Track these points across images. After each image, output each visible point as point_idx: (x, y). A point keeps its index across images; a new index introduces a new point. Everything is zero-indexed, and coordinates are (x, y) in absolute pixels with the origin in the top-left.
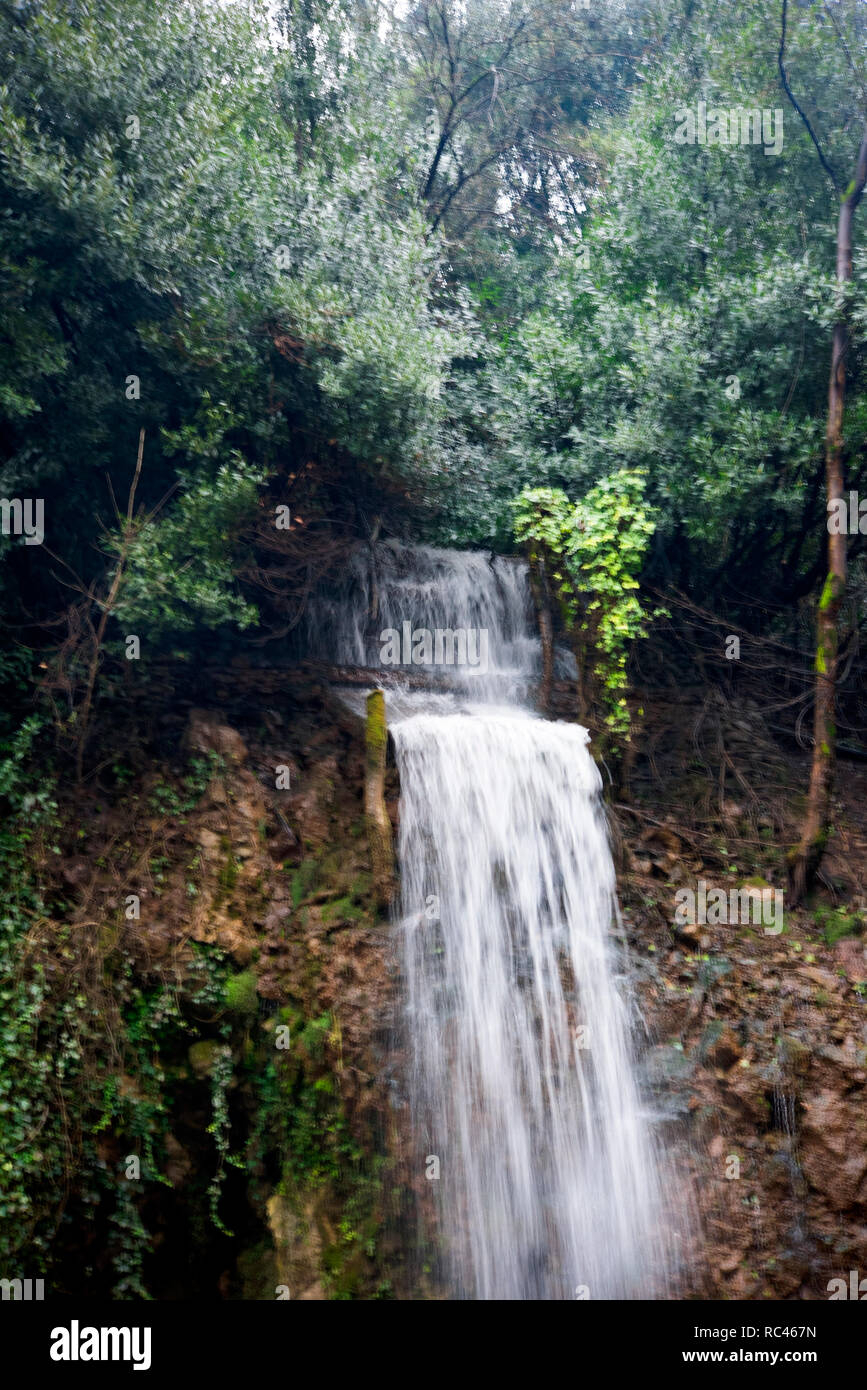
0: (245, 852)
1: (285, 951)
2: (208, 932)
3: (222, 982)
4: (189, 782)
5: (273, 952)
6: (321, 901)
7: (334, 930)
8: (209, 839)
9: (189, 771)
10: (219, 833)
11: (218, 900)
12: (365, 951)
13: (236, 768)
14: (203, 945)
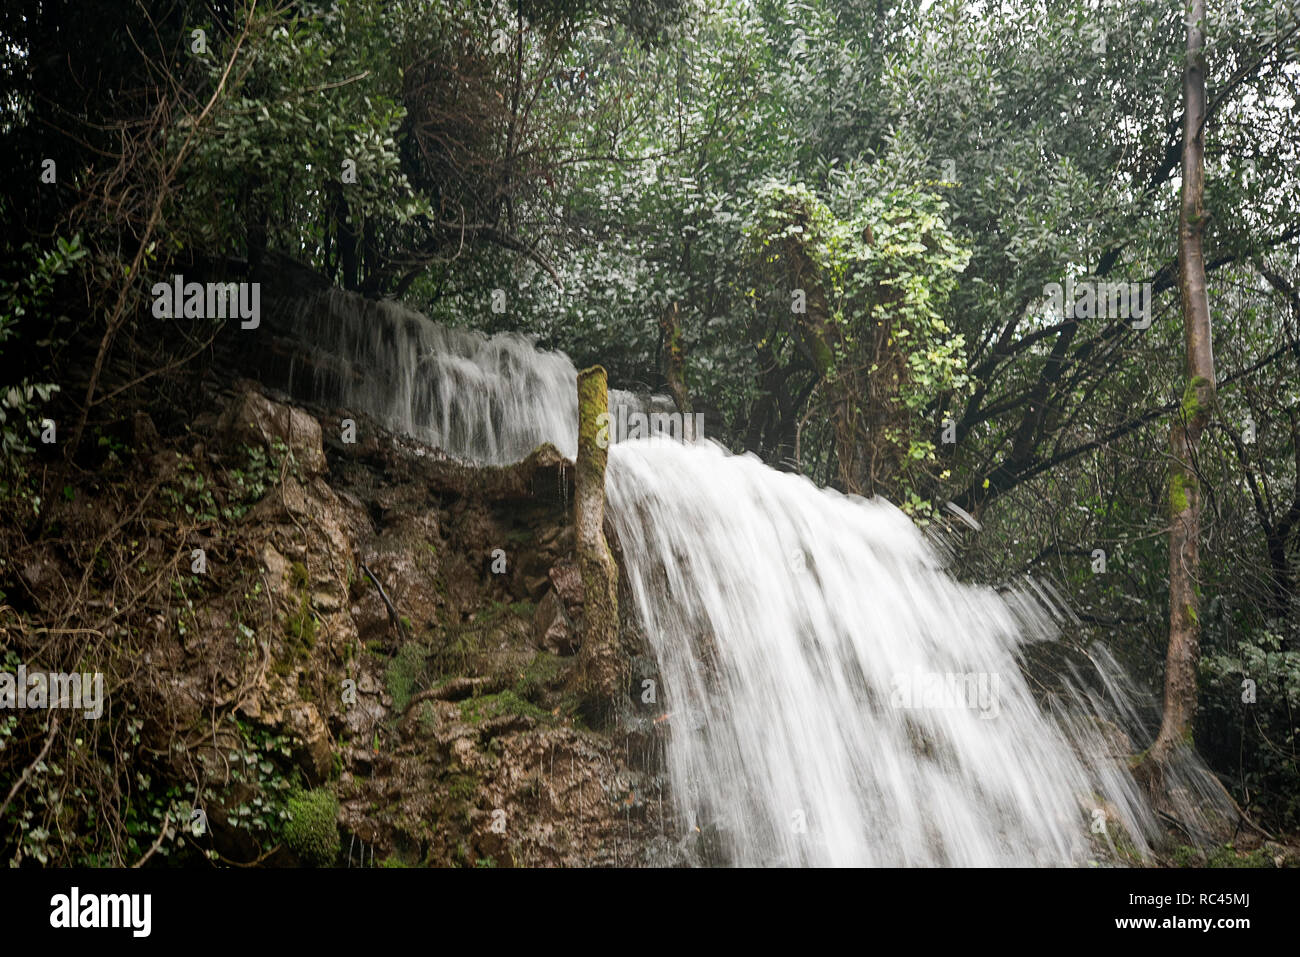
0: (326, 600)
1: (387, 770)
2: (267, 707)
3: (281, 797)
4: (237, 478)
5: (362, 769)
6: (455, 695)
7: (495, 731)
8: (276, 563)
9: (240, 462)
10: (292, 557)
11: (283, 662)
12: (563, 764)
13: (311, 476)
14: (257, 726)
